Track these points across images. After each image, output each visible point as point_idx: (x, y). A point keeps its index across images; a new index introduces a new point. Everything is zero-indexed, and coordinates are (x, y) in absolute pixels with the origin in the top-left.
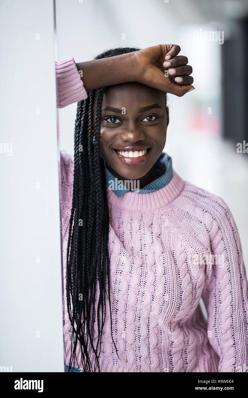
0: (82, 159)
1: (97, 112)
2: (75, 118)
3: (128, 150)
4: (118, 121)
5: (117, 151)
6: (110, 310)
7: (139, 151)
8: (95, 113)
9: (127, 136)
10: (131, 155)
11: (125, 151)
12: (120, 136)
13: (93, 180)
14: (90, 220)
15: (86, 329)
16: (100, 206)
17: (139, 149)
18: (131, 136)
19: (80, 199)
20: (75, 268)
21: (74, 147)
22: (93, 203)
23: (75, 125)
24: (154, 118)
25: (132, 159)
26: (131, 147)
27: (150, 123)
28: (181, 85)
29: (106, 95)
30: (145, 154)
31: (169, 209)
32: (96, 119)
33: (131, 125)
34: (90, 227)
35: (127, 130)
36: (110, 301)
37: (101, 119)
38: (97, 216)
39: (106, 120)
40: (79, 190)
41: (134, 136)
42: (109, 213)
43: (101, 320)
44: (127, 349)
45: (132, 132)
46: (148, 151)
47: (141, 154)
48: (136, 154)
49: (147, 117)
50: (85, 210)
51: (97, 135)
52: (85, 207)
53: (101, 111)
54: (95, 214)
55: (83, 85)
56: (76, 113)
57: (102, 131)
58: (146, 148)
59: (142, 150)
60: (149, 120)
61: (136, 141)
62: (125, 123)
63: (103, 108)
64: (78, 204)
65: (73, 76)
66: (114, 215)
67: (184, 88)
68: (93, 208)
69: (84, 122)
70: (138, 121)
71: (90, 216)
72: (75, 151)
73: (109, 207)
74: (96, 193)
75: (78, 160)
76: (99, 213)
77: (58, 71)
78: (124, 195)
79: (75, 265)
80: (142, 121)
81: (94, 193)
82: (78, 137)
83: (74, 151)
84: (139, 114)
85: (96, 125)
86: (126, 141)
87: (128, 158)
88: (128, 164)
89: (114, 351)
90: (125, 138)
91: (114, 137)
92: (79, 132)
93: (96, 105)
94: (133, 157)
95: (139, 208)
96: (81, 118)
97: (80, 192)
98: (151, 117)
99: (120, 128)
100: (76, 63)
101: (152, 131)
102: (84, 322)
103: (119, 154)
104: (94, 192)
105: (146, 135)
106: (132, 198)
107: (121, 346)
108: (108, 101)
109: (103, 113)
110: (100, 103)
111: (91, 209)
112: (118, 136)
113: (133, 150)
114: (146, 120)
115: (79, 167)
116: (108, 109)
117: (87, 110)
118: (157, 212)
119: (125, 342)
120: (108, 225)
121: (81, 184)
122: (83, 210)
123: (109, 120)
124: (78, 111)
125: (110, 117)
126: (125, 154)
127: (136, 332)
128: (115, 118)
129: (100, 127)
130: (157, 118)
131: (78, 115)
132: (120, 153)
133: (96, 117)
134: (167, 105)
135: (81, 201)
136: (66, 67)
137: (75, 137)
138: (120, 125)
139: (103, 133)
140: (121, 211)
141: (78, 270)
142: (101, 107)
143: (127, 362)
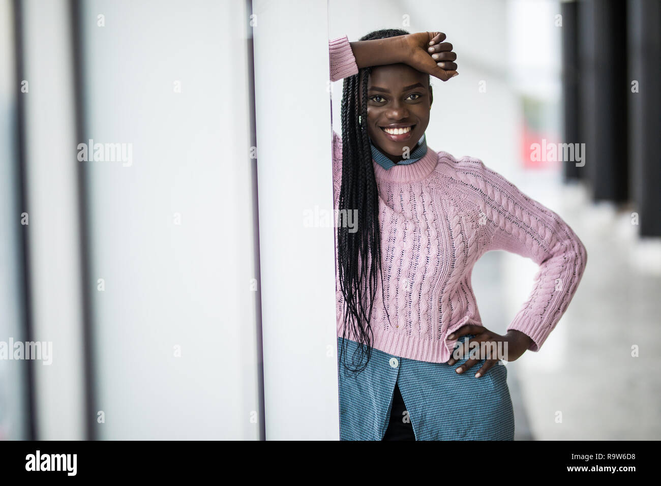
0: (350, 136)
1: (363, 91)
2: (341, 98)
3: (393, 128)
4: (383, 100)
5: (383, 128)
6: (382, 278)
7: (403, 128)
8: (361, 93)
9: (392, 114)
10: (396, 132)
11: (390, 128)
12: (385, 115)
13: (361, 157)
14: (360, 195)
15: (357, 299)
16: (370, 181)
17: (403, 126)
18: (395, 114)
19: (349, 176)
20: (346, 242)
21: (341, 127)
22: (363, 179)
23: (342, 105)
24: (417, 96)
25: (398, 135)
26: (396, 124)
27: (413, 101)
28: (445, 69)
29: (371, 76)
30: (409, 131)
31: (434, 177)
32: (363, 99)
33: (396, 103)
34: (361, 202)
35: (392, 108)
36: (381, 270)
37: (367, 99)
38: (368, 191)
39: (372, 99)
40: (348, 167)
41: (399, 114)
42: (378, 188)
43: (373, 288)
44: (398, 314)
45: (396, 110)
46: (413, 127)
47: (406, 131)
48: (401, 131)
49: (410, 96)
50: (354, 186)
51: (364, 114)
52: (354, 183)
53: (367, 91)
54: (366, 190)
55: (355, 60)
56: (342, 94)
57: (369, 109)
58: (410, 124)
59: (406, 127)
60: (413, 99)
61: (401, 118)
62: (390, 102)
63: (369, 88)
64: (348, 181)
65: (346, 52)
66: (383, 189)
67: (448, 72)
68: (363, 184)
69: (351, 102)
70: (402, 99)
71: (360, 192)
72: (343, 131)
73: (377, 181)
74: (366, 169)
75: (347, 138)
76: (369, 188)
77: (332, 47)
78: (391, 169)
79: (346, 238)
80: (405, 99)
81: (363, 170)
82: (346, 116)
83: (341, 131)
84: (403, 93)
85: (362, 104)
86: (392, 119)
87: (393, 135)
88: (393, 141)
89: (386, 316)
90: (390, 115)
91: (380, 115)
92: (346, 112)
93: (361, 86)
94: (397, 134)
95: (408, 180)
96: (347, 98)
97: (349, 169)
98: (414, 96)
99: (385, 106)
100: (350, 42)
101: (416, 109)
102: (356, 292)
103: (385, 132)
104: (363, 168)
105: (409, 112)
106: (399, 172)
107: (392, 311)
108: (373, 82)
109: (369, 92)
110: (366, 84)
111: (360, 185)
112: (384, 114)
113: (398, 128)
114: (409, 98)
115: (347, 145)
116: (373, 88)
117: (353, 90)
118: (424, 181)
119: (397, 308)
120: (377, 198)
121: (350, 161)
122: (352, 186)
123: (375, 99)
124: (344, 92)
125: (375, 96)
126: (391, 132)
127: (408, 298)
128: (380, 97)
129: (367, 106)
130: (420, 96)
131: (344, 96)
132: (386, 130)
133: (362, 96)
134: (430, 84)
135: (351, 178)
136: (340, 43)
137: (342, 116)
138: (384, 104)
139: (370, 112)
140: (390, 185)
141: (349, 243)
142: (367, 87)
143: (397, 327)
